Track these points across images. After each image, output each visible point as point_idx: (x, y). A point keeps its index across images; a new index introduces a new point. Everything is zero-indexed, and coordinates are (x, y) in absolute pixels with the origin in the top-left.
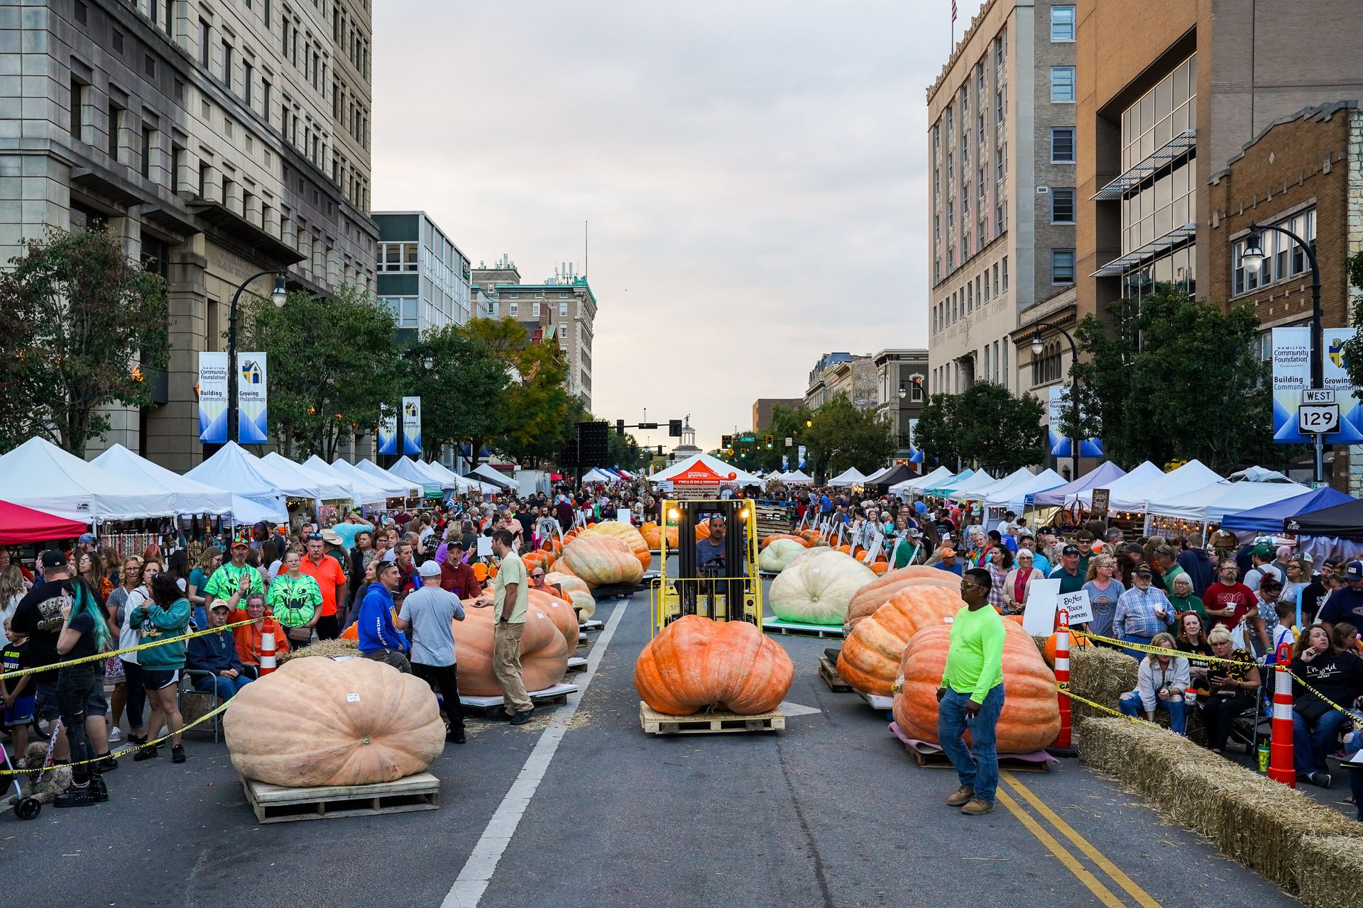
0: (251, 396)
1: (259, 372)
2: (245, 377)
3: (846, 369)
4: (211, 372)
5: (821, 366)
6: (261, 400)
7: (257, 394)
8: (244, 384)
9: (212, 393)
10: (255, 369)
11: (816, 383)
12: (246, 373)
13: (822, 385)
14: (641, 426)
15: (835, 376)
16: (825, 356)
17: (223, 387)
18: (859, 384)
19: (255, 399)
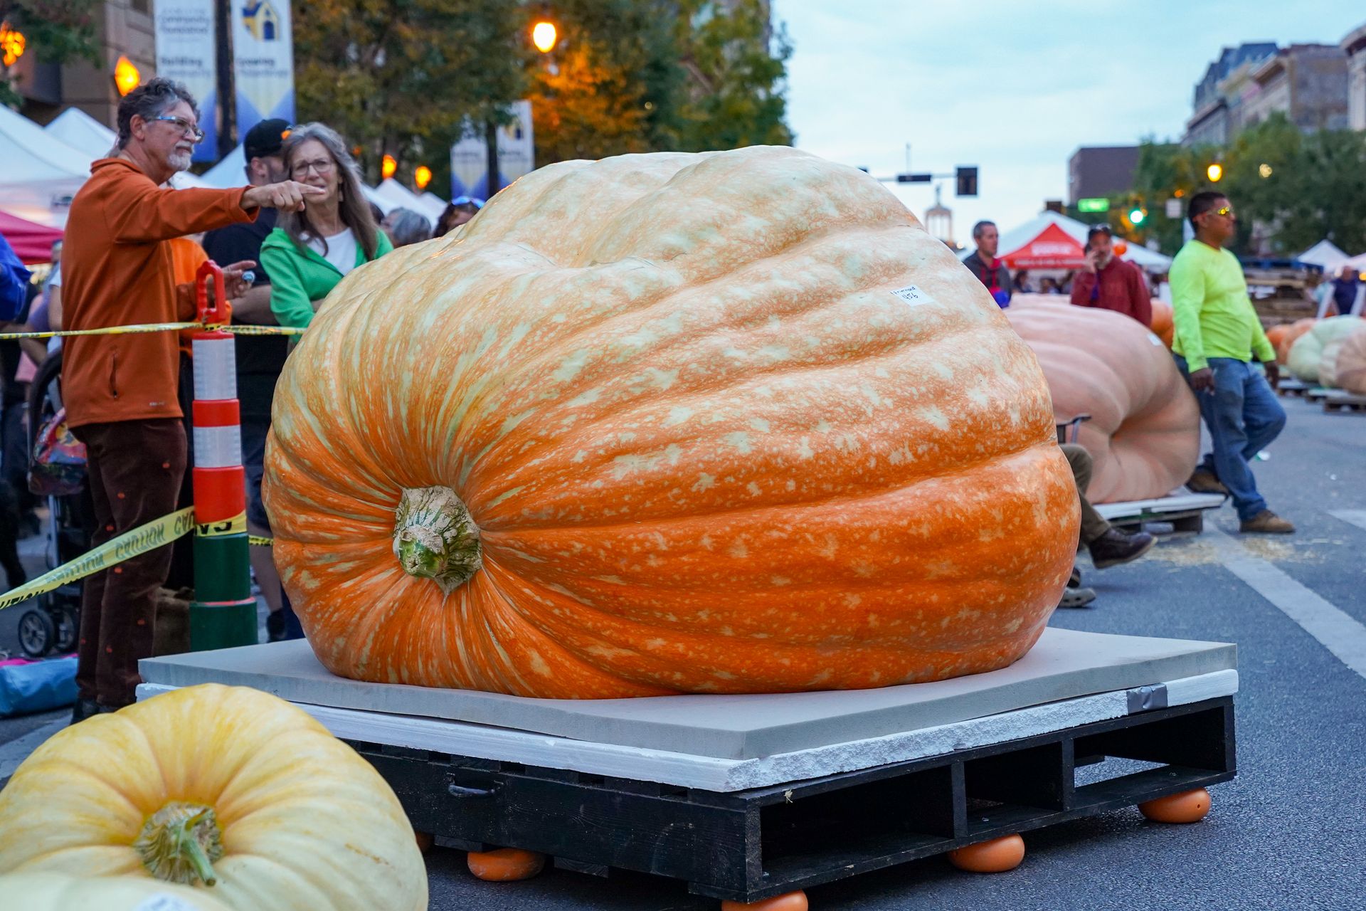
0: (261, 67)
1: (273, 19)
2: (248, 27)
3: (1277, 70)
4: (179, 19)
5: (1217, 70)
6: (282, 74)
7: (270, 62)
8: (245, 42)
9: (182, 61)
10: (268, 13)
11: (1209, 105)
12: (250, 20)
13: (1223, 105)
14: (902, 179)
15: (1251, 86)
16: (1226, 52)
17: (205, 48)
18: (1305, 98)
19: (268, 73)
